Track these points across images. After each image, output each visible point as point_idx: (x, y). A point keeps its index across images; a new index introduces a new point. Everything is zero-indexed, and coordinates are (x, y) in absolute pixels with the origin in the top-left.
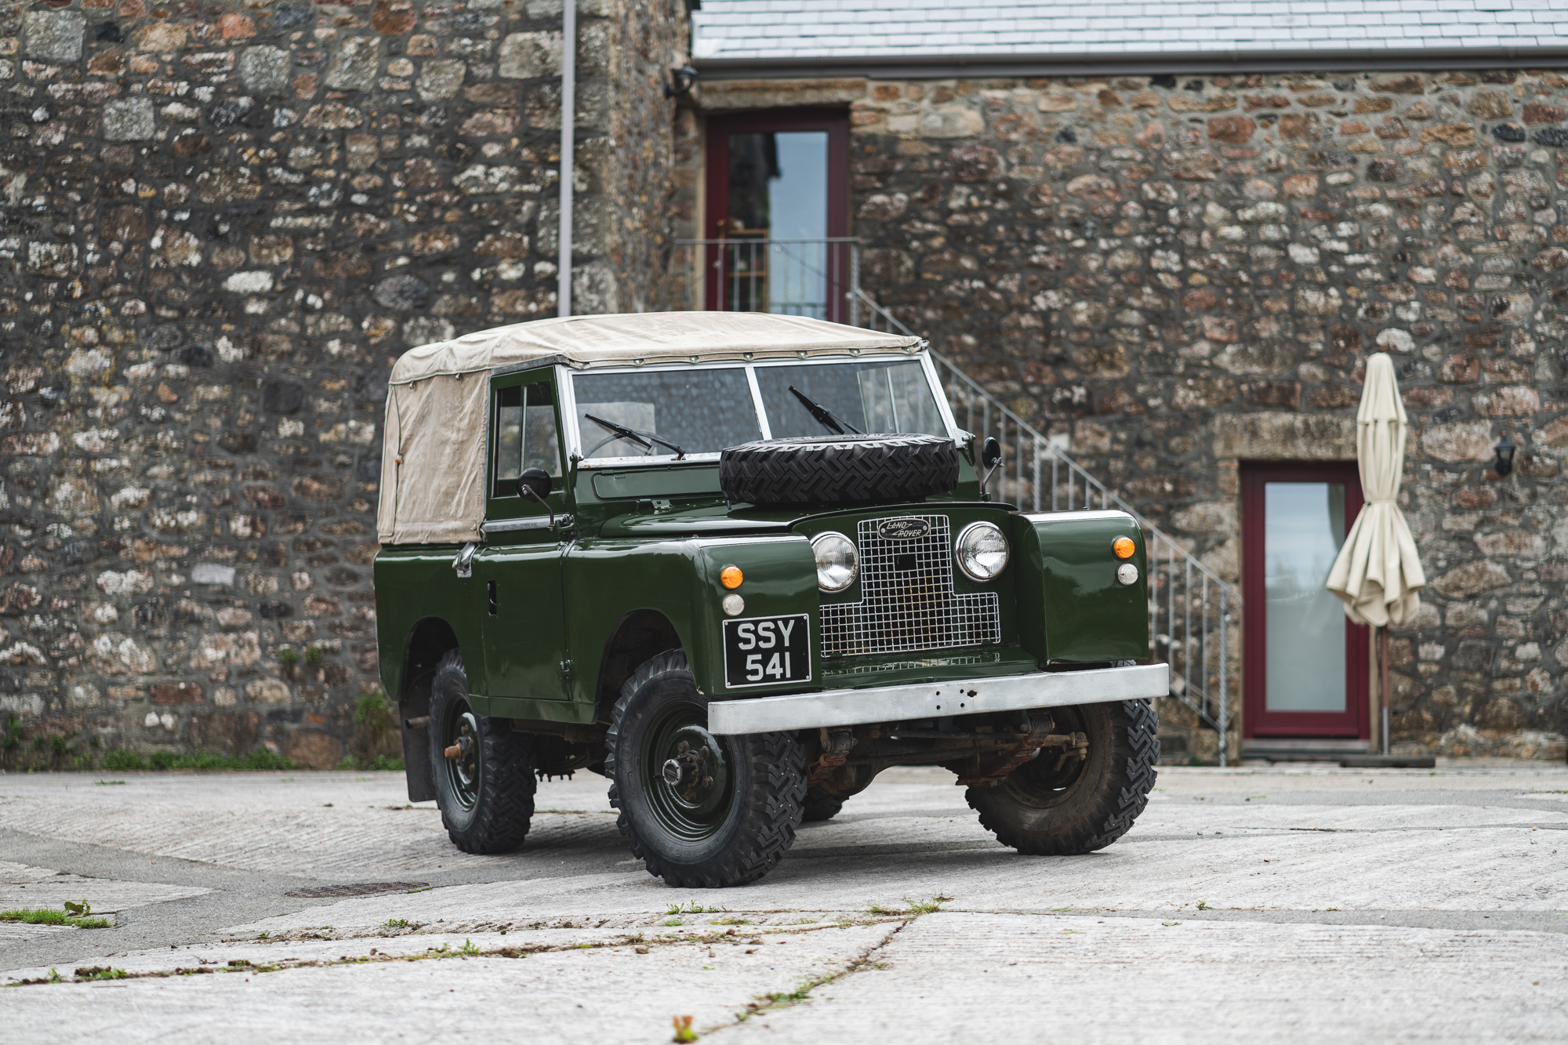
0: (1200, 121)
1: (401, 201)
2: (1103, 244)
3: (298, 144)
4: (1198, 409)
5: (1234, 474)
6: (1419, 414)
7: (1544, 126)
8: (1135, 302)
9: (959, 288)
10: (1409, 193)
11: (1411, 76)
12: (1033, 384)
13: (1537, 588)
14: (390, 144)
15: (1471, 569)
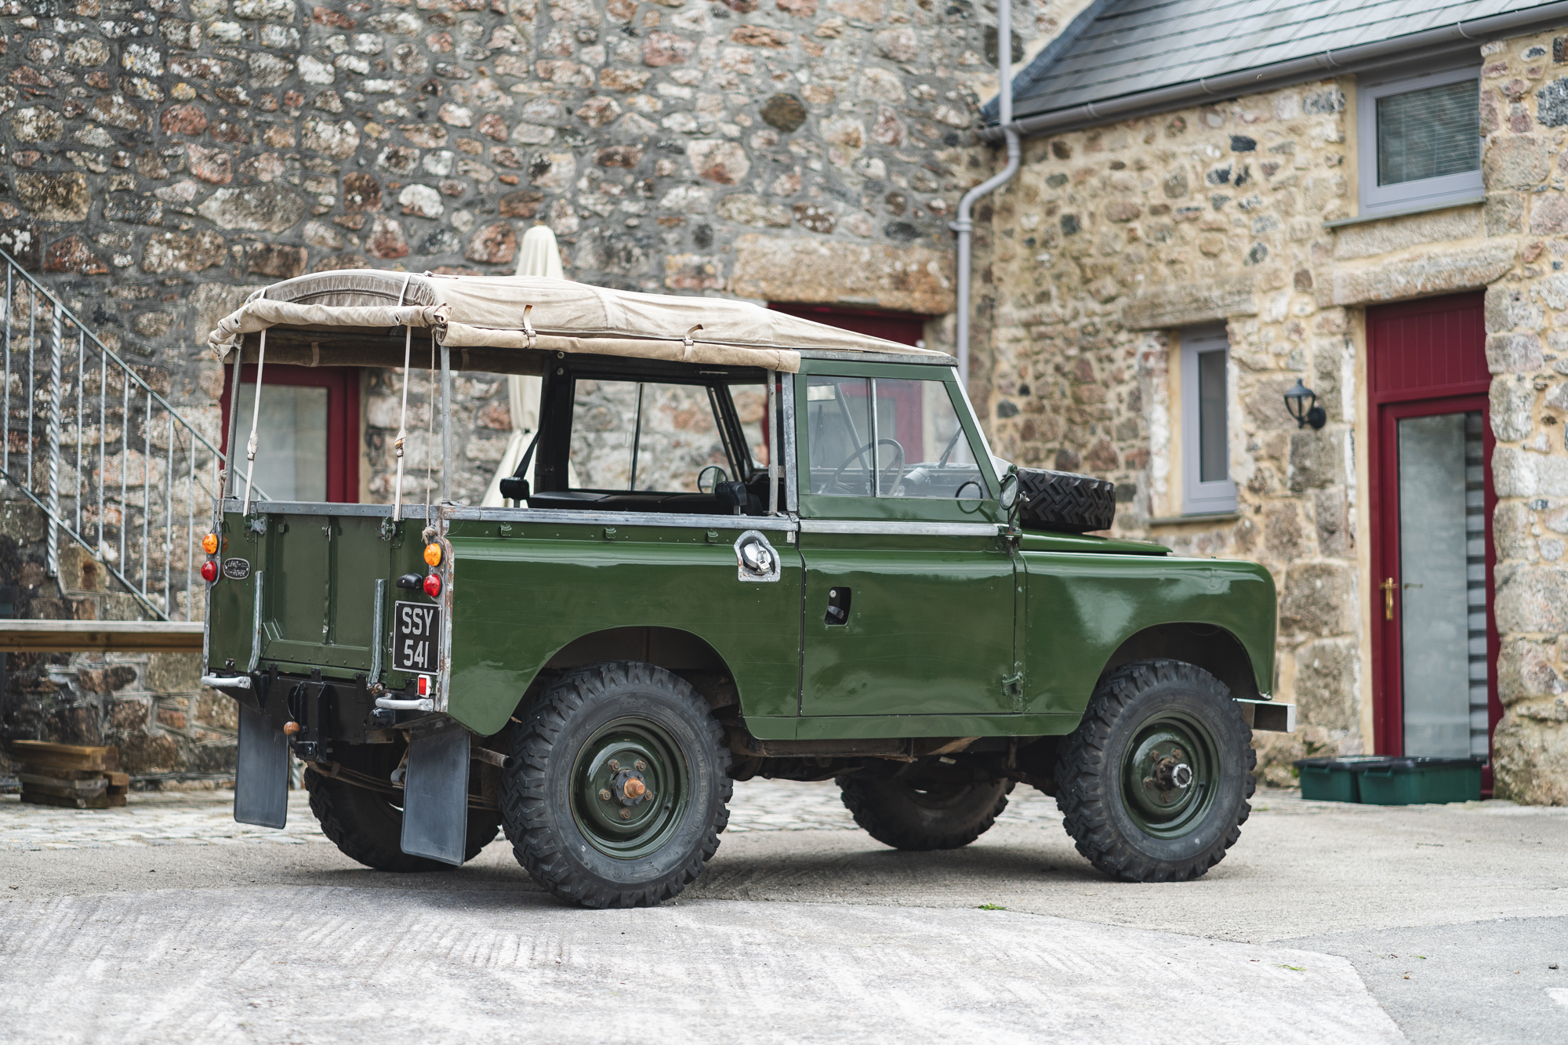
4: (177, 274)
8: (102, 117)
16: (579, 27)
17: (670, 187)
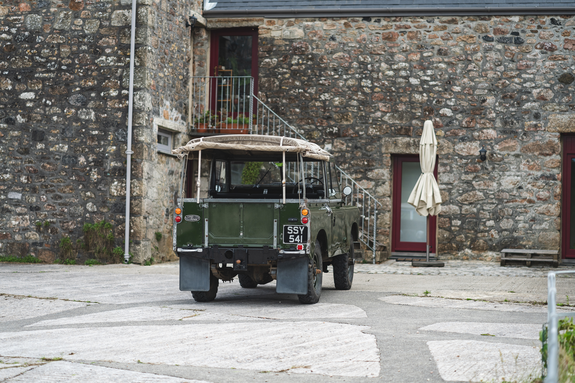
0: (380, 34)
1: (78, 68)
2: (345, 77)
3: (44, 48)
4: (376, 135)
5: (389, 159)
6: (454, 139)
7: (501, 36)
8: (356, 98)
9: (294, 92)
10: (452, 60)
11: (454, 17)
12: (319, 126)
13: (494, 201)
14: (74, 49)
15: (471, 194)
16: (495, 61)
17: (526, 103)
